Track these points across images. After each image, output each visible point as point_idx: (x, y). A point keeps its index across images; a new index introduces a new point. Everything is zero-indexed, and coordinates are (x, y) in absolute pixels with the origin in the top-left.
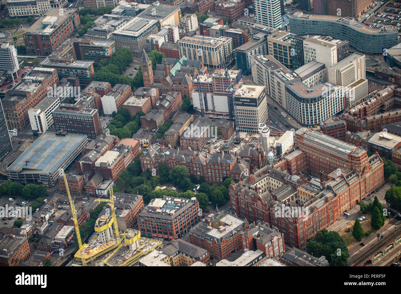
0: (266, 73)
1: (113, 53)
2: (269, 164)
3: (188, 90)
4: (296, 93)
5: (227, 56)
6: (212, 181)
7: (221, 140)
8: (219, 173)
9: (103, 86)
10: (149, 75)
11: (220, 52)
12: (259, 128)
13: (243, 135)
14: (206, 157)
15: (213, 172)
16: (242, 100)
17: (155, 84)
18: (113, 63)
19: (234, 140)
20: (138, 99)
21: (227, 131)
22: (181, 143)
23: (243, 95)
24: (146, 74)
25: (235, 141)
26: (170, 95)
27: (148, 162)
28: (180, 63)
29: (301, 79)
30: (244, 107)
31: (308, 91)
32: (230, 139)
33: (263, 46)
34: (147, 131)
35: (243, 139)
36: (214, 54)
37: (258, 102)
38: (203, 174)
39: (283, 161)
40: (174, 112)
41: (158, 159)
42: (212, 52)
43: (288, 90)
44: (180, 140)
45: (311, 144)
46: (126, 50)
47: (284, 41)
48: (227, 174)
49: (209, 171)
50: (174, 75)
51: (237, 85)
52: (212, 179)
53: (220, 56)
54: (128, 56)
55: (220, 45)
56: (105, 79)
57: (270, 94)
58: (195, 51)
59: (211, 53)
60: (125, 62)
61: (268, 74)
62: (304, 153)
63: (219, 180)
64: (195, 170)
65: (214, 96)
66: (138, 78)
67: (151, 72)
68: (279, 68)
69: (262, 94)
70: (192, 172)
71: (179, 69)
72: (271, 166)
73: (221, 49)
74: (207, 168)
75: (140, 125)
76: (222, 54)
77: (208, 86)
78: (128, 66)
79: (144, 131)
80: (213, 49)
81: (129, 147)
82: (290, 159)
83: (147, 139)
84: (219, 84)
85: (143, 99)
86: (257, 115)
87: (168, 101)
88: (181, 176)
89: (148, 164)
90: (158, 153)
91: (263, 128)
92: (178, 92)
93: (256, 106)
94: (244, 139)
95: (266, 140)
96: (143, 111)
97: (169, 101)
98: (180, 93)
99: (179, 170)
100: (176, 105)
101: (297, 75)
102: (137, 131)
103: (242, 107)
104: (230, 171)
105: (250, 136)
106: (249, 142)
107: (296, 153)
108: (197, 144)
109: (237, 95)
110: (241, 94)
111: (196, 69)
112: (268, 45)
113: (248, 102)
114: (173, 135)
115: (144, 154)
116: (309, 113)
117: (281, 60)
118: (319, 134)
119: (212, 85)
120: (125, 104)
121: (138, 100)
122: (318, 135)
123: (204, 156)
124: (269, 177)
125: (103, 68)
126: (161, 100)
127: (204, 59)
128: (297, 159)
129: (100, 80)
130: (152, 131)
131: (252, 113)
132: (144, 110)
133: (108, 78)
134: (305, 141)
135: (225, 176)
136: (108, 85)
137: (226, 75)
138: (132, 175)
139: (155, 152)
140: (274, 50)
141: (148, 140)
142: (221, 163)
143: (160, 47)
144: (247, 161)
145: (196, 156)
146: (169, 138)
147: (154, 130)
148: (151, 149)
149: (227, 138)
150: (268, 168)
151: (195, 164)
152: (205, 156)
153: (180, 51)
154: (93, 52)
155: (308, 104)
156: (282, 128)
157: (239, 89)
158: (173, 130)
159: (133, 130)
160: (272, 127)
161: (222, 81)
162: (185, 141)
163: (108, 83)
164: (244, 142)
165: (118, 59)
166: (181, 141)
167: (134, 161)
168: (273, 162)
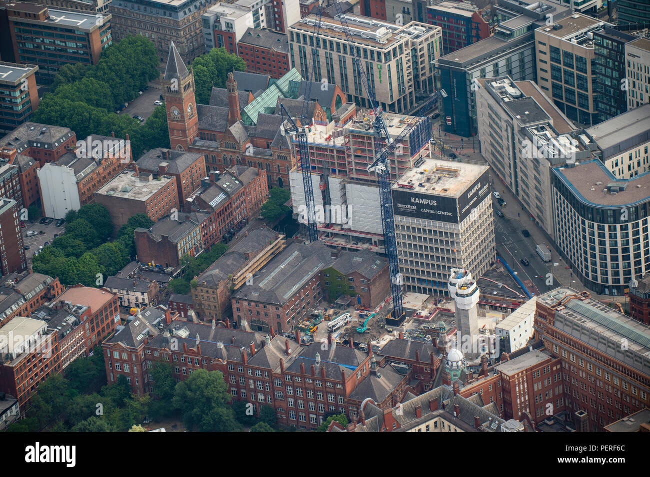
0: (507, 130)
1: (103, 48)
2: (448, 384)
3: (287, 165)
4: (576, 190)
5: (422, 78)
6: (298, 421)
7: (351, 309)
8: (316, 401)
9: (51, 136)
10: (182, 117)
11: (399, 65)
12: (451, 284)
13: (414, 301)
14: (286, 352)
15: (300, 395)
16: (417, 201)
17: (200, 143)
18: (96, 77)
19: (389, 311)
20: (141, 180)
21: (368, 286)
22: (234, 310)
23: (421, 185)
24: (176, 112)
25: (389, 316)
26: (232, 175)
27: (125, 356)
28: (278, 87)
29: (602, 153)
30: (421, 220)
31: (609, 189)
32: (378, 309)
33: (522, 53)
34: (152, 271)
35: (412, 313)
36: (382, 71)
37: (460, 210)
38: (274, 399)
39: (491, 377)
40: (241, 225)
41: (152, 350)
42: (375, 64)
43: (556, 182)
44: (234, 301)
45: (575, 336)
46: (139, 43)
47: (581, 43)
48: (336, 405)
49: (290, 390)
50: (255, 121)
51: (411, 159)
52: (297, 416)
53: (400, 78)
54: (145, 59)
55: (400, 46)
56: (63, 119)
57: (517, 191)
58: (331, 59)
59: (375, 67)
60: (133, 76)
61: (513, 134)
62: (556, 359)
63: (317, 420)
64: (252, 387)
65: (348, 186)
66: (155, 122)
67: (190, 107)
68: (546, 117)
69: (476, 188)
70: (243, 391)
71: (274, 105)
72: (450, 388)
73: (405, 57)
74: (285, 385)
75: (133, 253)
76: (405, 73)
77: (333, 156)
78: (145, 89)
79: (141, 270)
80: (379, 54)
81: (80, 311)
82: (510, 374)
83: (143, 294)
84: (363, 151)
85: (155, 182)
86: (456, 248)
87: (222, 190)
88: (204, 400)
89: (125, 361)
90: (155, 332)
91: (461, 281)
92: (256, 169)
93: (454, 220)
94: (415, 310)
95: (467, 317)
96: (150, 215)
97: (225, 192)
98: (264, 172)
99: (199, 381)
100: (249, 206)
101: (592, 141)
102: (121, 268)
103: (415, 220)
104: (344, 395)
105: (436, 304)
106: (428, 322)
107: (532, 360)
108: (278, 316)
109: (403, 186)
110: (416, 184)
111: (318, 107)
112: (537, 52)
113: (432, 207)
114: (215, 287)
115: (117, 331)
116: (608, 251)
117: (571, 97)
118: (602, 310)
119: (343, 153)
120: (103, 191)
121: (139, 184)
122: (598, 311)
123: (279, 349)
124: (442, 420)
125: (66, 87)
126: (205, 186)
127: (356, 83)
128: (530, 373)
129: (49, 121)
130: (164, 273)
131: (444, 239)
132: (153, 213)
133: (72, 115)
134: (559, 327)
135: (332, 408)
136: (66, 135)
137: (378, 128)
138: (75, 391)
139: (149, 328)
140: (553, 68)
141: (146, 295)
142: (322, 369)
143: (237, 40)
144: (399, 371)
145: (257, 346)
146: (202, 294)
147: (170, 269)
148: (138, 319)
149: (368, 307)
150: (443, 395)
151: (253, 369)
152: (284, 348)
153: (292, 56)
154: (47, 41)
155: (606, 226)
156: (527, 290)
157: (415, 170)
158: (217, 271)
159: (110, 265)
160: (501, 285)
161: (370, 144)
162: (245, 303)
163: (66, 130)
164: (415, 320)
165: (114, 65)
166: (235, 306)
167: (92, 354)
168: (460, 378)
